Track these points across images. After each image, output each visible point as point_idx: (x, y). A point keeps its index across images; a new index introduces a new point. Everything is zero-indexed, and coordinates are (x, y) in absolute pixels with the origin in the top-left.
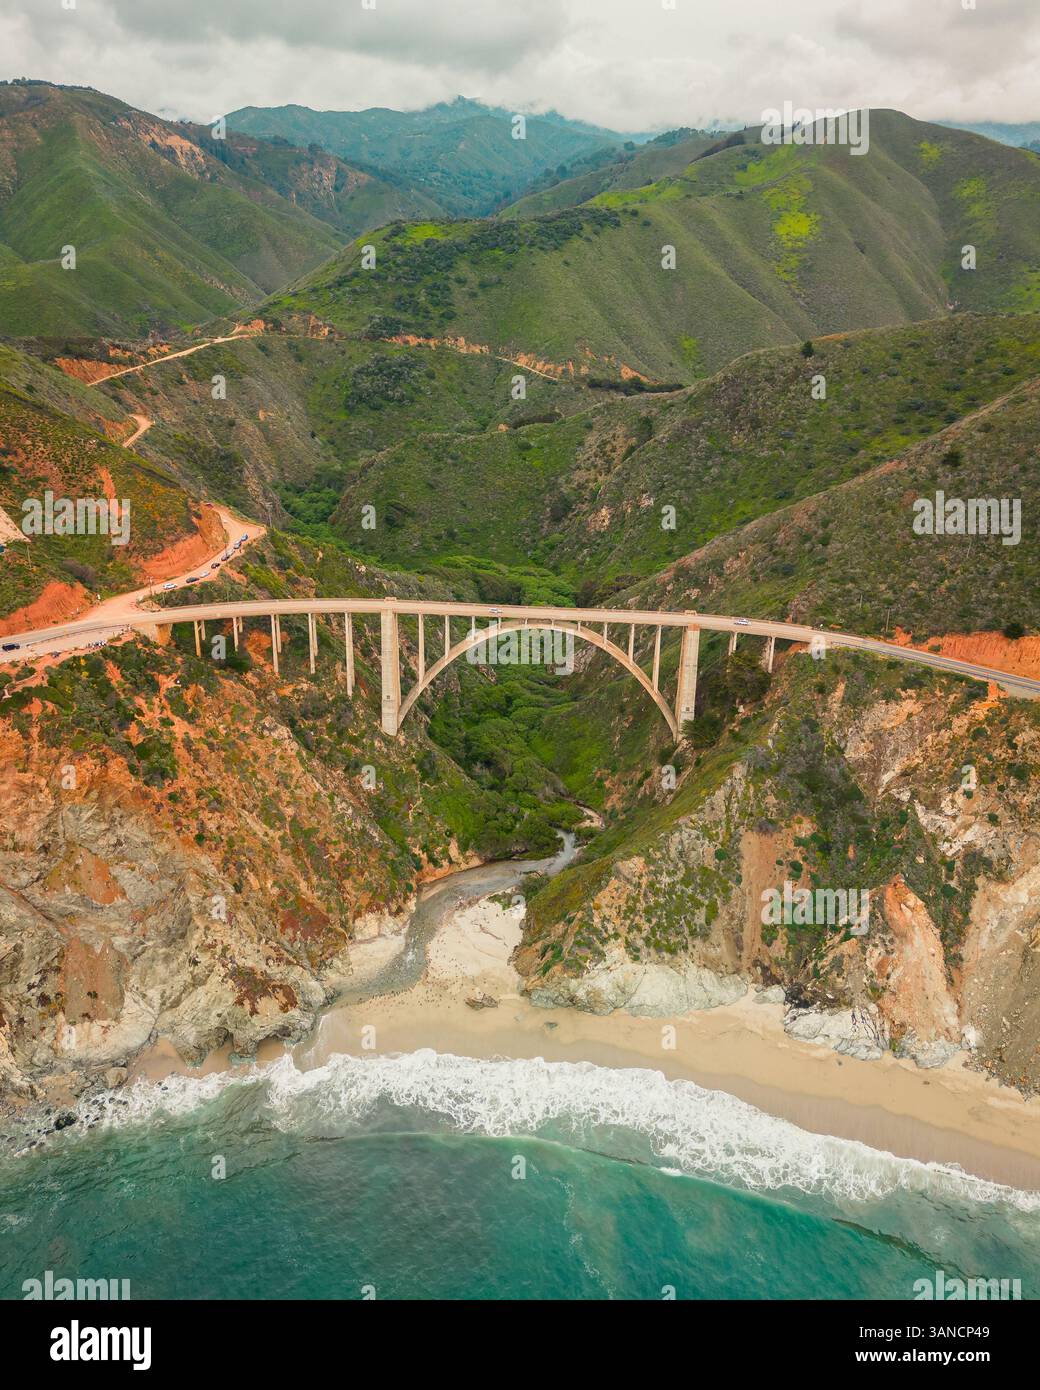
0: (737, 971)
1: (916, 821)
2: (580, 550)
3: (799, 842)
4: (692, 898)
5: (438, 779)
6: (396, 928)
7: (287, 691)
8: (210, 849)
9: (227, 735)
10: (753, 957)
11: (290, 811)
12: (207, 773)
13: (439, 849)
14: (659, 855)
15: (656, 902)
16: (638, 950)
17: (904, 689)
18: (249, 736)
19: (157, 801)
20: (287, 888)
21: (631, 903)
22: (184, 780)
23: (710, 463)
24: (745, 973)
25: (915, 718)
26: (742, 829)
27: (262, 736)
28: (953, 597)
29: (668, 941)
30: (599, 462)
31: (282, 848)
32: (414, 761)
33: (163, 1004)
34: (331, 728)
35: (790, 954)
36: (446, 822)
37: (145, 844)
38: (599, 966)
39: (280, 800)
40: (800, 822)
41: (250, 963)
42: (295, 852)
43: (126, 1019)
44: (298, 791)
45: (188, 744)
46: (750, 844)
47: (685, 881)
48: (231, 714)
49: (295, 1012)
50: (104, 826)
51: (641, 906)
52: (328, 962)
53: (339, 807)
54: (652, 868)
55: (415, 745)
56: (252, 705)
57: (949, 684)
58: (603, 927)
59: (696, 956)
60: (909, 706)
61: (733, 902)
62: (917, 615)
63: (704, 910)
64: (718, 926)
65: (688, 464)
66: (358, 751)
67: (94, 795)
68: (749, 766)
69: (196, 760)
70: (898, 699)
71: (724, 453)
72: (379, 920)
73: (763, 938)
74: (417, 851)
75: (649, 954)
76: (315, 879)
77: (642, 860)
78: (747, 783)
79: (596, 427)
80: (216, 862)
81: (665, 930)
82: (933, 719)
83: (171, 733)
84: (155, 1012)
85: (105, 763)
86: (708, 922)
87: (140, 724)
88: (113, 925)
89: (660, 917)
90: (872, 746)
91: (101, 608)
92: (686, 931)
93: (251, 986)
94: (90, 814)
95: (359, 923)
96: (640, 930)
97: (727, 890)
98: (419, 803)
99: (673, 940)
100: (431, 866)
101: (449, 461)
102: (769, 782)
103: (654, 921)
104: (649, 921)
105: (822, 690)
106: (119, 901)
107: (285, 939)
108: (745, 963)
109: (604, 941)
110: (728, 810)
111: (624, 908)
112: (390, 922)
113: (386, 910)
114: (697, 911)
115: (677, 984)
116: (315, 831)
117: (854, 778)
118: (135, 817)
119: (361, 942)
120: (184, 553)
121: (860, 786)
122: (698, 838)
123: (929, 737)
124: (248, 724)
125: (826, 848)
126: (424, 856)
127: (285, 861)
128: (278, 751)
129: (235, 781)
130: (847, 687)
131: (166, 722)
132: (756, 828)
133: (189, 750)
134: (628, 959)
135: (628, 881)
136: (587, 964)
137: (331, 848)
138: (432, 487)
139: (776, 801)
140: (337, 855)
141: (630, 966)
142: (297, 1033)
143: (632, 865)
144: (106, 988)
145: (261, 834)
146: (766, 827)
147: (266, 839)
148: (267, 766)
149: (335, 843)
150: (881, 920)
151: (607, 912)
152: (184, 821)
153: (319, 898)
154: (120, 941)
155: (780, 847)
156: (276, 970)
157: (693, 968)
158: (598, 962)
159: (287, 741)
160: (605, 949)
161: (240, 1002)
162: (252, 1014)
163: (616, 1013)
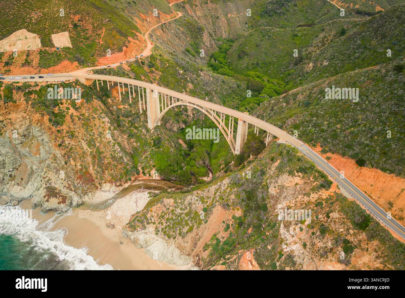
0: (189, 255)
1: (278, 230)
2: (298, 77)
3: (234, 217)
4: (186, 221)
5: (159, 147)
6: (115, 191)
7: (122, 107)
8: (62, 149)
9: (88, 116)
10: (198, 252)
11: (98, 144)
12: (74, 126)
13: (148, 170)
14: (180, 201)
15: (172, 217)
16: (159, 231)
17: (298, 172)
18: (96, 118)
19: (53, 131)
20: (85, 168)
21: (163, 214)
22: (65, 127)
23: (357, 51)
24: (191, 257)
25: (298, 186)
26: (217, 203)
27: (99, 119)
28: (349, 137)
29: (169, 233)
30: (320, 44)
31: (90, 155)
32: (153, 139)
33: (36, 188)
34: (130, 122)
35: (208, 258)
36: (154, 162)
37: (47, 142)
38: (142, 231)
39: (97, 140)
40: (238, 210)
41: (56, 186)
42: (94, 157)
43: (26, 189)
44: (103, 139)
45: (71, 116)
46: (218, 210)
47: (187, 214)
48: (92, 110)
49: (62, 205)
50: (41, 134)
51: (166, 217)
52: (88, 193)
53: (116, 147)
54: (175, 205)
55: (156, 134)
56: (101, 109)
57: (318, 177)
58: (150, 218)
59: (177, 242)
60: (297, 180)
61: (200, 229)
62: (329, 140)
63: (188, 227)
64: (190, 235)
65: (347, 50)
66: (136, 131)
67: (39, 124)
68: (231, 181)
69: (72, 122)
70: (293, 175)
71: (365, 48)
72: (111, 187)
73: (204, 247)
74: (140, 168)
75: (161, 234)
76: (96, 167)
77: (173, 201)
78: (228, 186)
79: (326, 31)
80: (62, 154)
81: (170, 229)
82: (305, 190)
83: (68, 112)
84: (34, 189)
85: (43, 116)
86: (187, 233)
87: (60, 107)
88: (35, 162)
89: (170, 223)
90: (278, 191)
91: (80, 70)
92: (178, 232)
93: (52, 192)
94: (38, 129)
95: (104, 185)
96: (162, 224)
97: (200, 224)
98: (148, 153)
99: (171, 233)
100: (143, 174)
101: (267, 37)
102: (236, 189)
103: (168, 224)
104: (166, 223)
105: (272, 160)
106: (38, 156)
107: (76, 182)
108: (194, 253)
109: (148, 223)
110: (215, 194)
111: (160, 215)
112: (114, 188)
113: (114, 184)
114: (185, 227)
115: (165, 249)
116: (103, 153)
117: (268, 201)
118: (46, 134)
119: (103, 191)
120: (114, 58)
121: (268, 205)
122: (197, 200)
123: (300, 197)
124: (97, 114)
125: (241, 224)
126: (141, 171)
127: (89, 159)
128: (102, 125)
129: (83, 131)
130: (280, 162)
131: (68, 109)
132: (222, 205)
133: (71, 118)
134: (154, 233)
135: (165, 206)
136: (138, 229)
137: (106, 159)
138: (257, 46)
139: (234, 198)
140: (107, 162)
141: (153, 235)
142: (59, 212)
143: (169, 201)
144: (25, 179)
145: (85, 149)
146: (226, 206)
147: (86, 151)
148: (97, 129)
149: (108, 158)
150: (236, 264)
151: (153, 214)
152: (58, 139)
153: (95, 173)
154: (34, 167)
155: (227, 216)
156: (66, 191)
157: (173, 246)
158: (143, 229)
159: (107, 123)
160: (147, 226)
161: (45, 197)
162: (46, 201)
163: (141, 249)
